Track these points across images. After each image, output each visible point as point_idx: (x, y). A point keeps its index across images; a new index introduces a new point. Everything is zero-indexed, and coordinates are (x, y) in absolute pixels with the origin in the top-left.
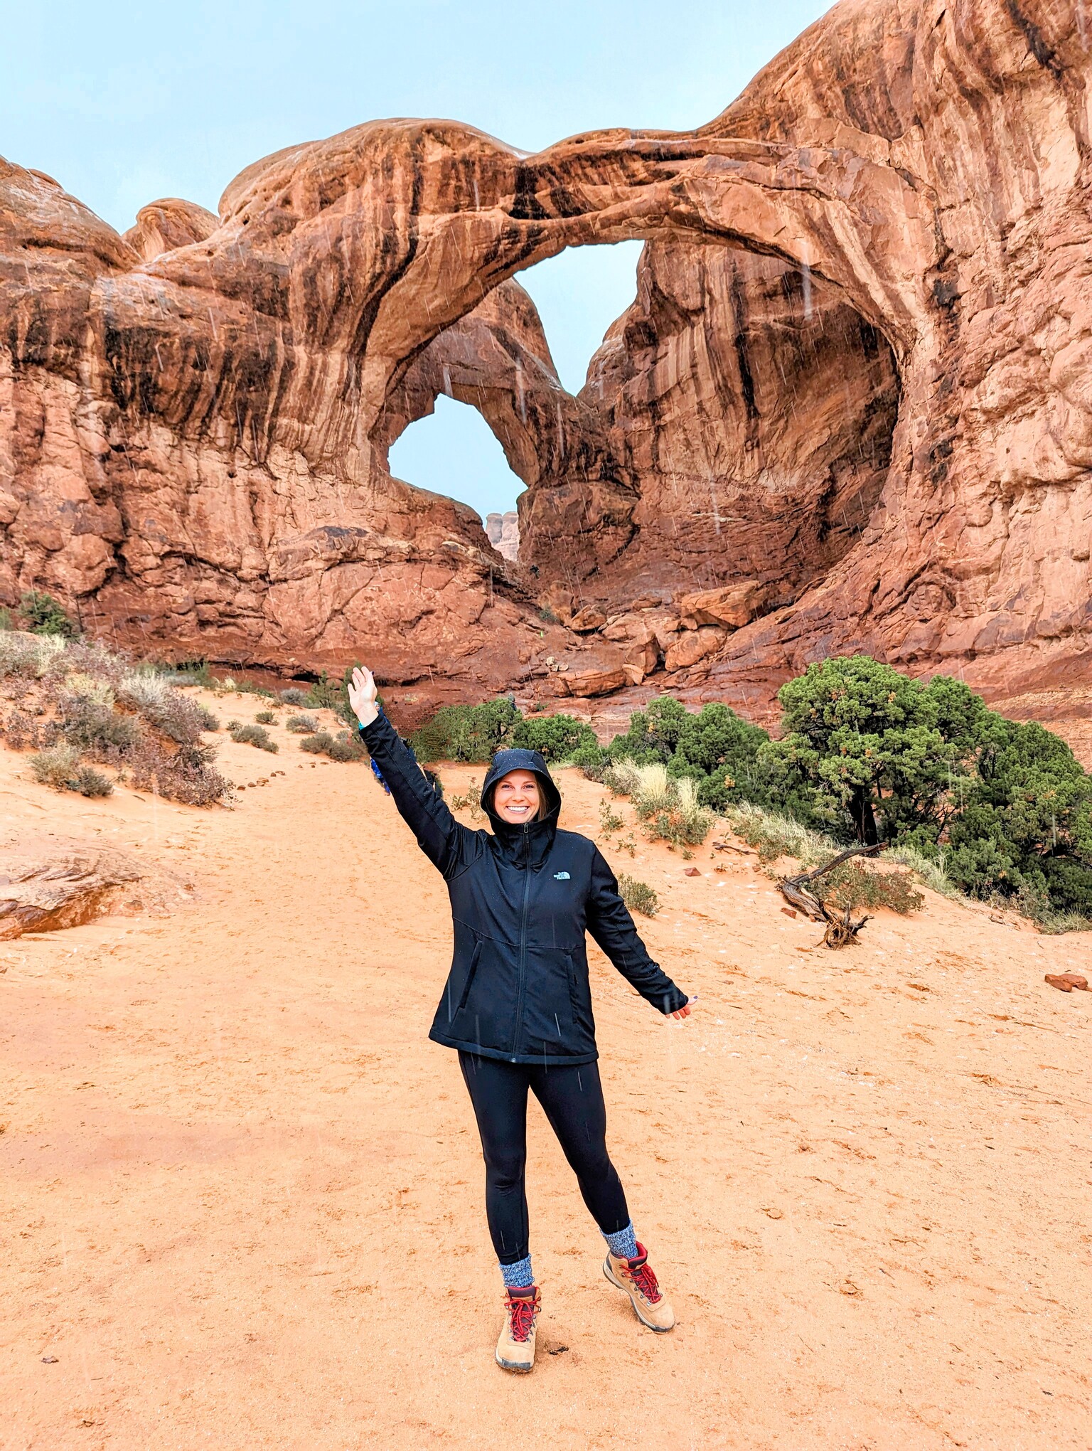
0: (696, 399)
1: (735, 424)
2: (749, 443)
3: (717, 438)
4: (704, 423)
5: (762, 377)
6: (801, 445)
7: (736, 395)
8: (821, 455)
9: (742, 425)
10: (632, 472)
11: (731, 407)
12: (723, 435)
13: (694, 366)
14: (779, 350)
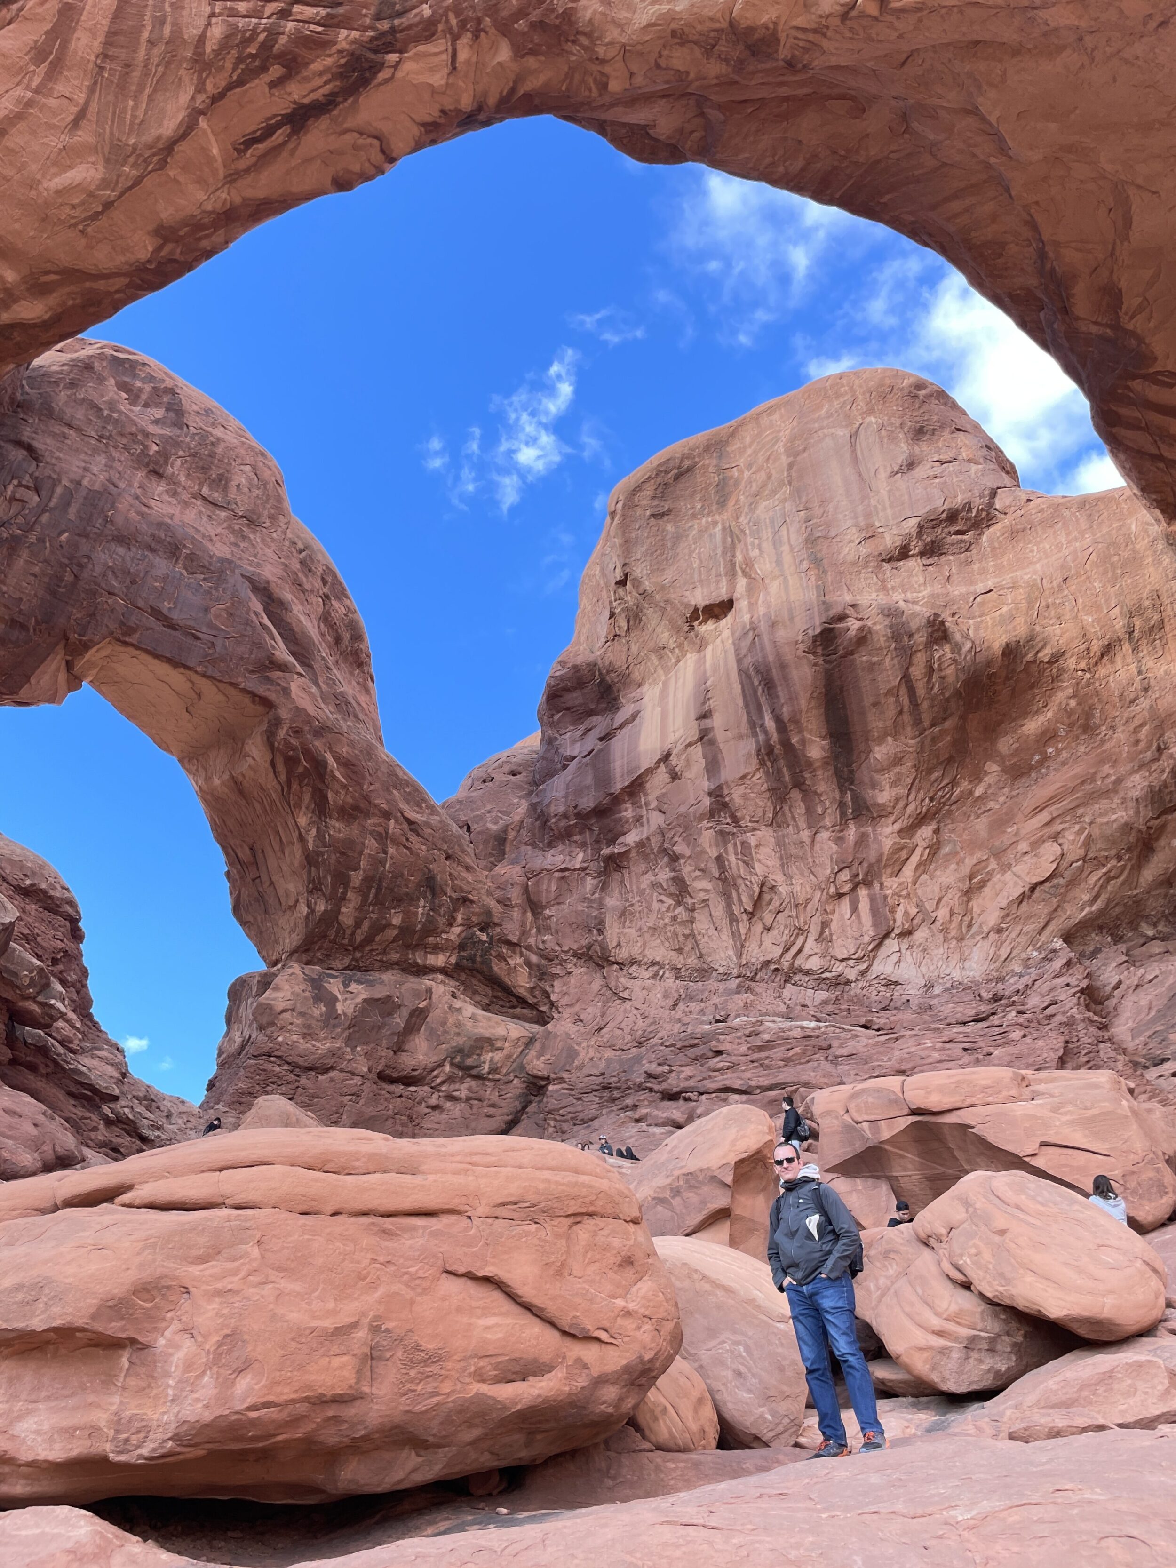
0: (706, 785)
1: (805, 835)
2: (845, 876)
3: (759, 869)
4: (723, 836)
5: (876, 723)
6: (983, 884)
7: (809, 763)
8: (1040, 908)
9: (824, 835)
10: (534, 958)
11: (796, 794)
12: (774, 862)
13: (705, 716)
14: (920, 659)
